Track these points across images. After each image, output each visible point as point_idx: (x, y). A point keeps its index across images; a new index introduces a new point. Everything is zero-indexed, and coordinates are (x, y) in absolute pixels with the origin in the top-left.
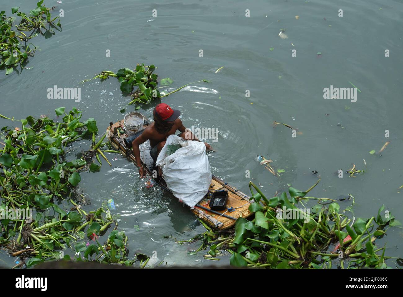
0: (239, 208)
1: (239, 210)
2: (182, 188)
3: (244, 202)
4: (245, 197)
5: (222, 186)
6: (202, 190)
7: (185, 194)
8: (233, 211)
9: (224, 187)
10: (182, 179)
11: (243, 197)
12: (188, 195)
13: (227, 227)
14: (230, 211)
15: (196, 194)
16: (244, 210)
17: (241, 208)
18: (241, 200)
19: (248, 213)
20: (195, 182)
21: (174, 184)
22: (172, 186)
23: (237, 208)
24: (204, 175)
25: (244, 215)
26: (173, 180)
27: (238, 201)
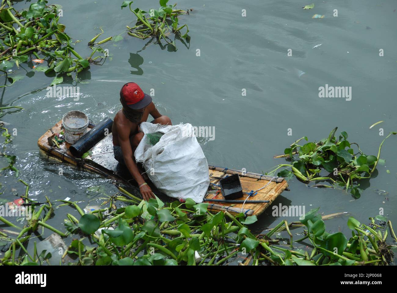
0: (260, 190)
1: (262, 191)
2: (179, 183)
3: (263, 182)
4: (261, 176)
5: (222, 173)
6: (204, 180)
7: (185, 190)
8: (255, 195)
9: (225, 173)
10: (178, 172)
11: (259, 177)
12: (189, 190)
13: (258, 214)
14: (252, 195)
15: (199, 186)
16: (269, 191)
17: (264, 189)
18: (258, 181)
19: (276, 192)
20: (194, 172)
21: (167, 181)
22: (165, 184)
23: (259, 190)
24: (202, 162)
25: (273, 195)
26: (165, 176)
27: (254, 183)
